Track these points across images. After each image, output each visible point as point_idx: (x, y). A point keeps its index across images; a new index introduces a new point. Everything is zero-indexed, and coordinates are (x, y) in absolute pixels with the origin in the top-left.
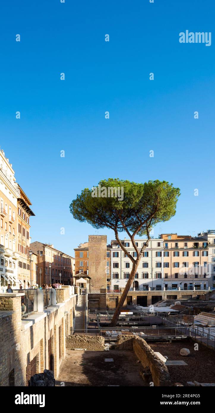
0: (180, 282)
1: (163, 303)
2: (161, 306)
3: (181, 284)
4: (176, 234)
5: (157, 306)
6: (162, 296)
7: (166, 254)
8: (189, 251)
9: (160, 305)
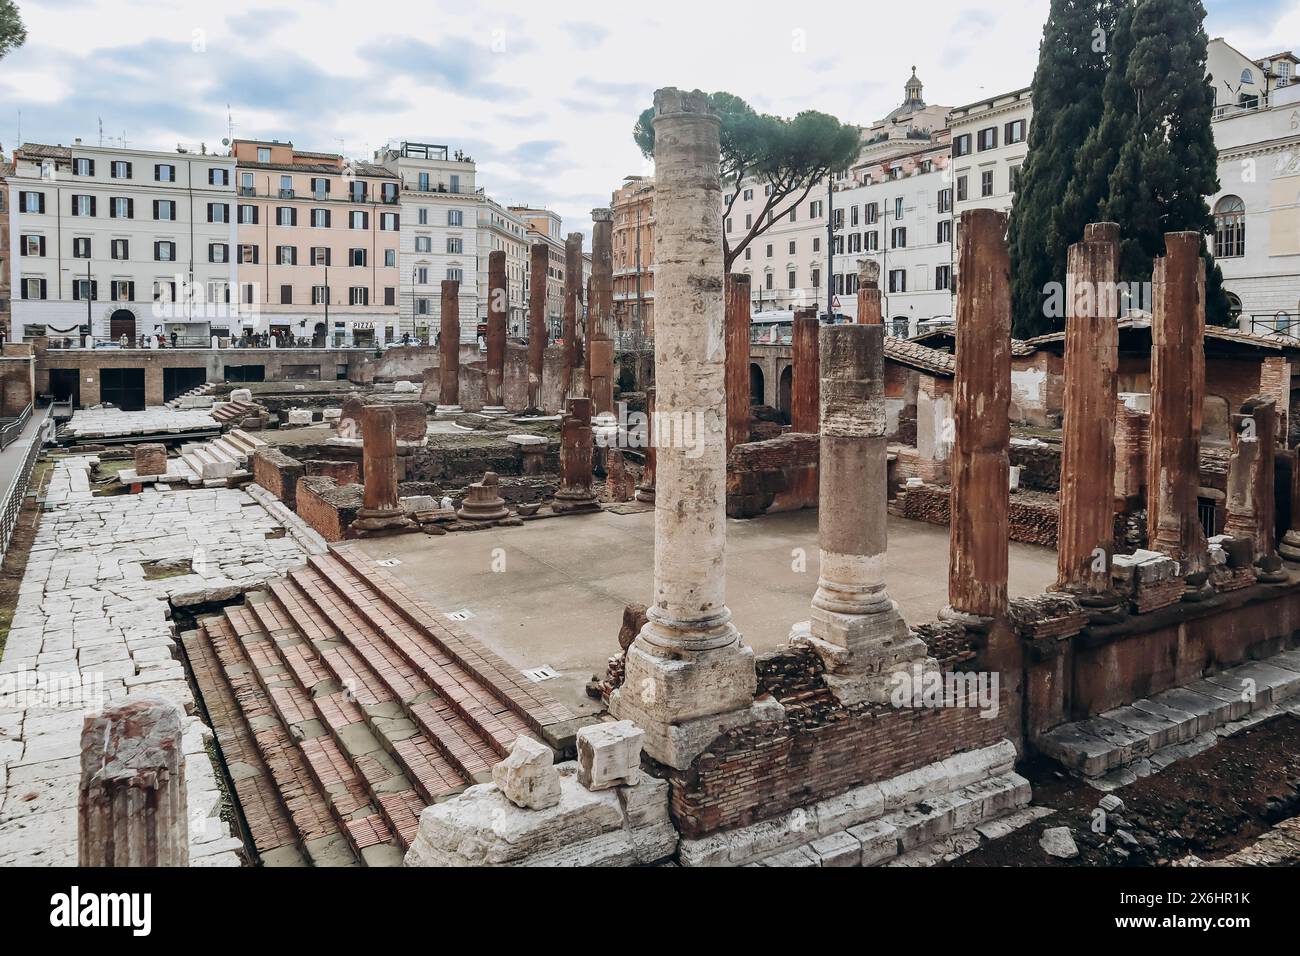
0: (301, 318)
1: (202, 394)
2: (191, 406)
3: (303, 324)
4: (290, 145)
5: (177, 407)
6: (205, 369)
7: (248, 213)
8: (332, 209)
9: (187, 402)
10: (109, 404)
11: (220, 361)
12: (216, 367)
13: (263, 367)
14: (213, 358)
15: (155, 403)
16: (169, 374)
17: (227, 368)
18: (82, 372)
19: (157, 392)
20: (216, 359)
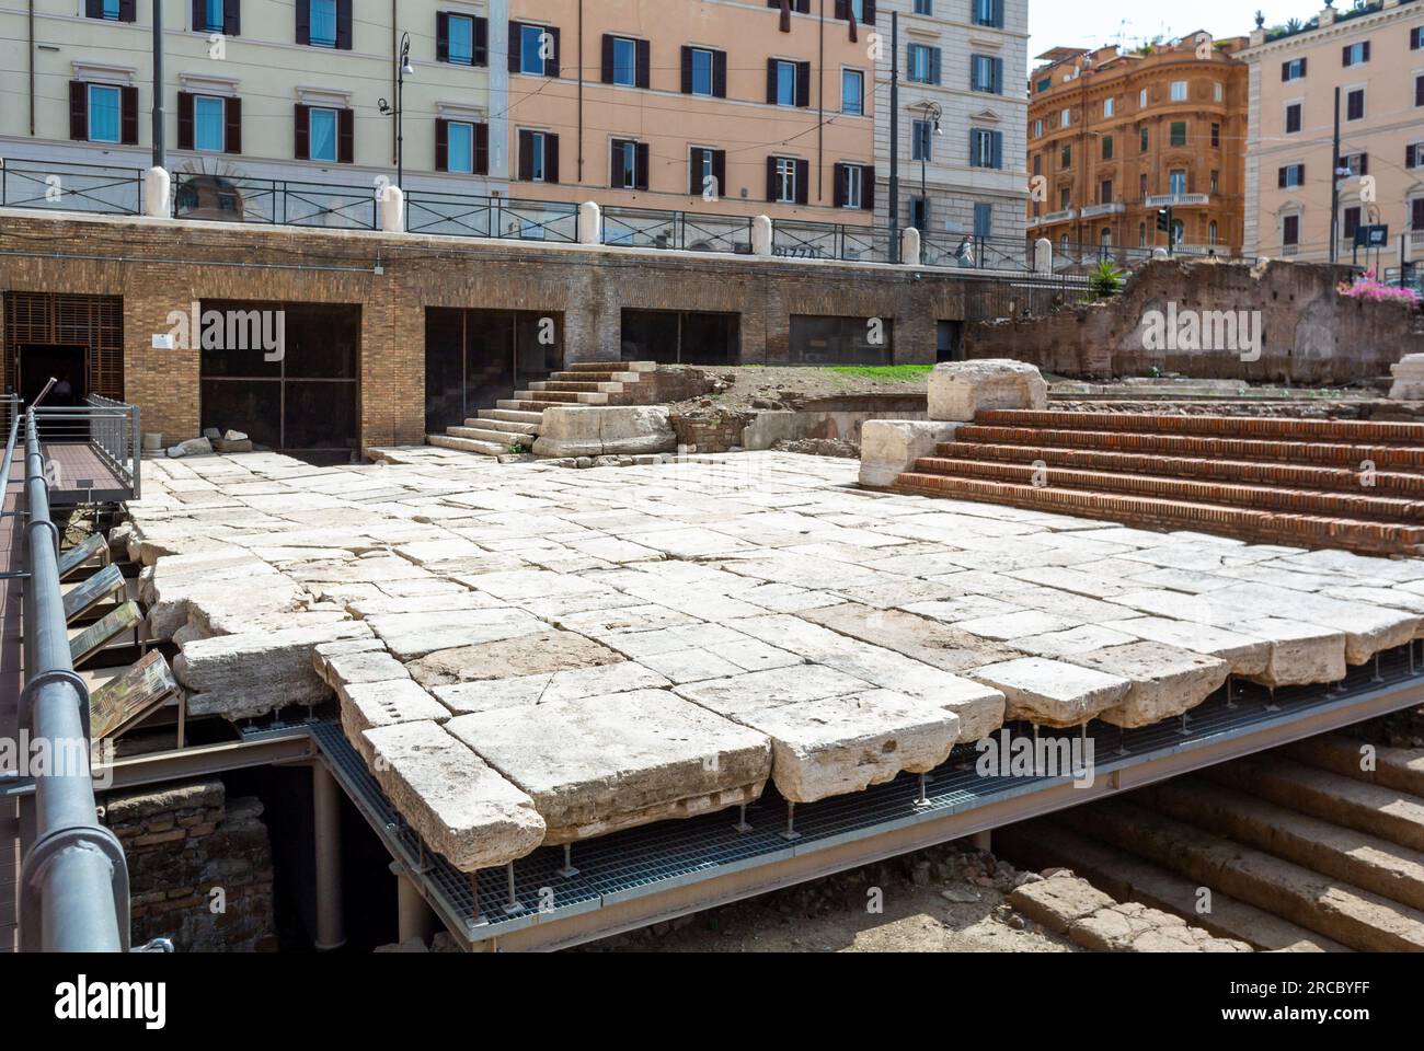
10: (235, 435)
11: (609, 292)
12: (595, 310)
13: (734, 317)
14: (586, 279)
15: (400, 438)
16: (444, 329)
17: (628, 315)
18: (135, 309)
19: (404, 396)
20: (597, 281)
